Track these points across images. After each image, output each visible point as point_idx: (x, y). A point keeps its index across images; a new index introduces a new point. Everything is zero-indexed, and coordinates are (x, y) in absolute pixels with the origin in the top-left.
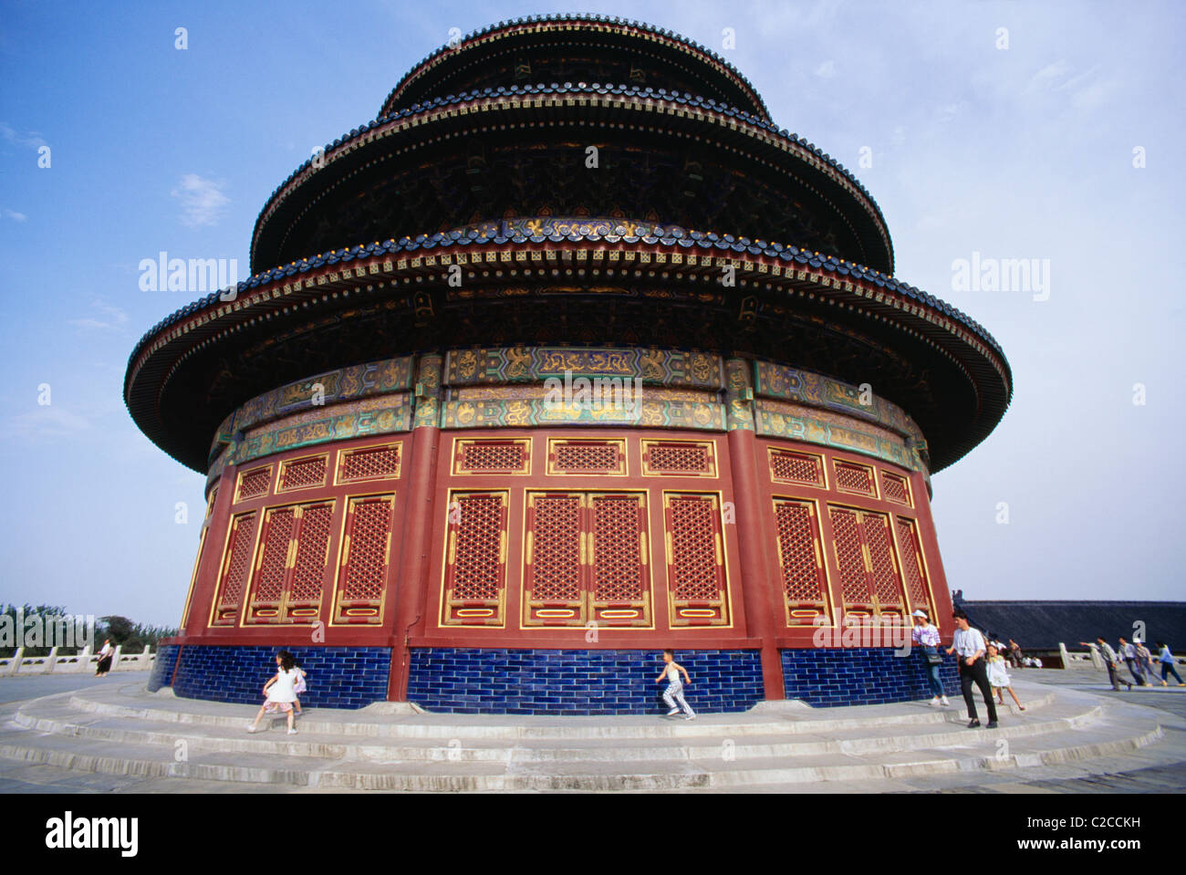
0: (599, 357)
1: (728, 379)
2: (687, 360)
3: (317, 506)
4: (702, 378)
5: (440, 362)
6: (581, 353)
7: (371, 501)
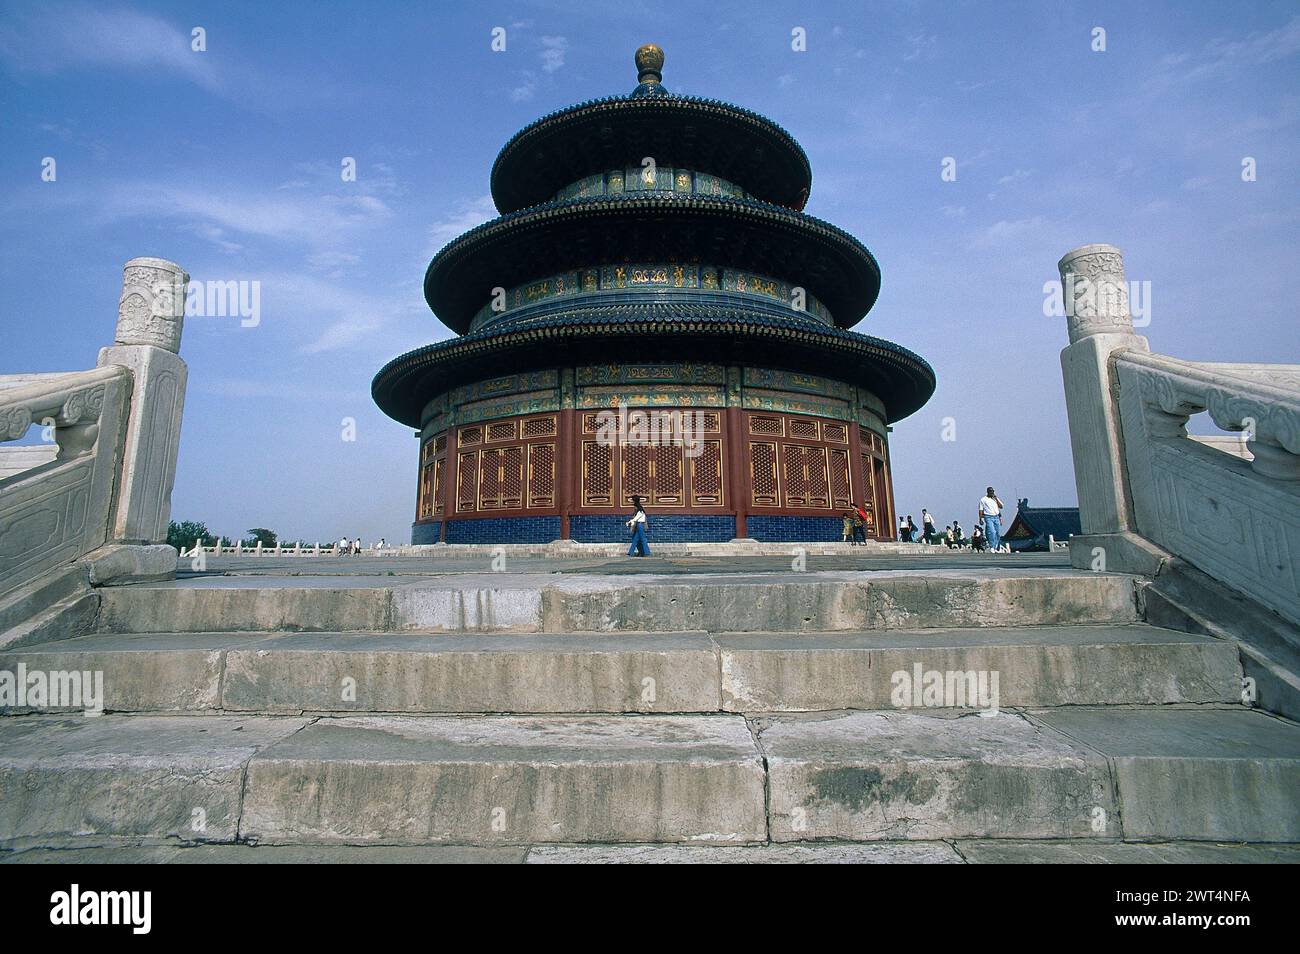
0: (657, 370)
1: (727, 378)
2: (705, 370)
3: (512, 449)
4: (712, 379)
5: (572, 373)
6: (648, 368)
7: (541, 445)
